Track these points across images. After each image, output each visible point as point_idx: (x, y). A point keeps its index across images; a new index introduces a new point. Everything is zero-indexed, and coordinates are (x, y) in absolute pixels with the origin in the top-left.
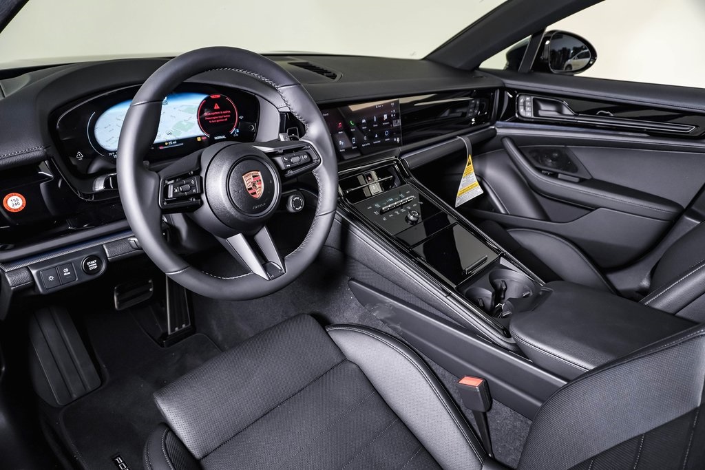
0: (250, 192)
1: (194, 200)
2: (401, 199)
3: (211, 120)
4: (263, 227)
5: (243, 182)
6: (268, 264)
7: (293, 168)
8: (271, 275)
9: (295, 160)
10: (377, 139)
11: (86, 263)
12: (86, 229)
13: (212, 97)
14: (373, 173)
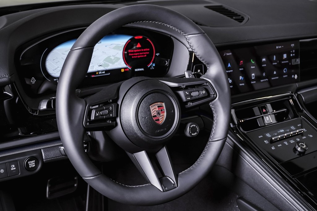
0: (154, 119)
1: (110, 122)
2: (292, 130)
3: (134, 56)
4: (163, 147)
5: (149, 110)
6: (164, 178)
7: (192, 101)
8: (165, 188)
9: (195, 94)
10: (275, 76)
11: (27, 162)
12: (31, 136)
13: (136, 38)
14: (269, 106)
